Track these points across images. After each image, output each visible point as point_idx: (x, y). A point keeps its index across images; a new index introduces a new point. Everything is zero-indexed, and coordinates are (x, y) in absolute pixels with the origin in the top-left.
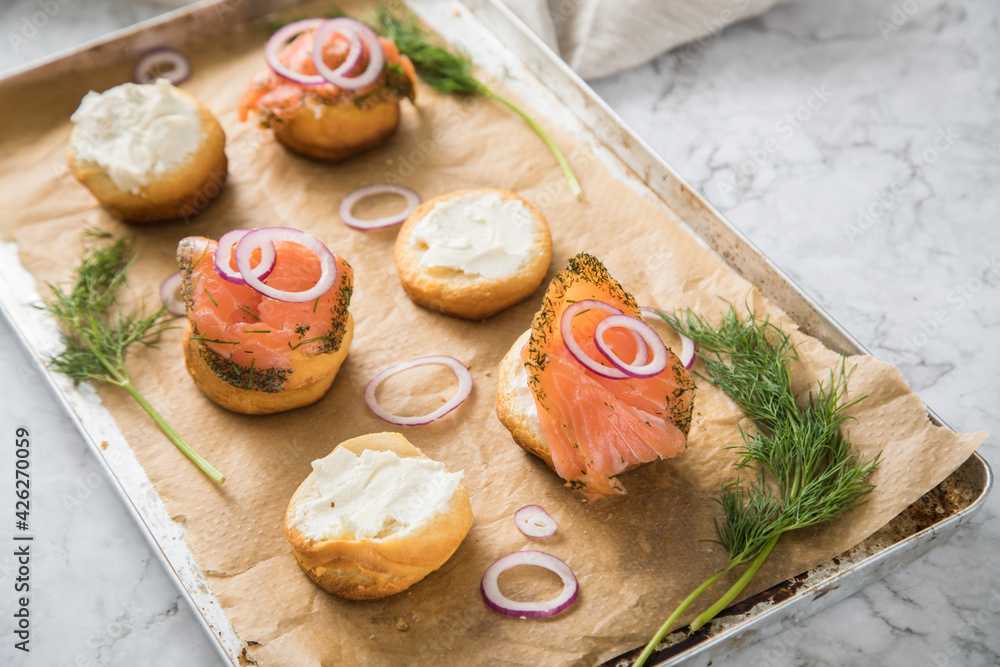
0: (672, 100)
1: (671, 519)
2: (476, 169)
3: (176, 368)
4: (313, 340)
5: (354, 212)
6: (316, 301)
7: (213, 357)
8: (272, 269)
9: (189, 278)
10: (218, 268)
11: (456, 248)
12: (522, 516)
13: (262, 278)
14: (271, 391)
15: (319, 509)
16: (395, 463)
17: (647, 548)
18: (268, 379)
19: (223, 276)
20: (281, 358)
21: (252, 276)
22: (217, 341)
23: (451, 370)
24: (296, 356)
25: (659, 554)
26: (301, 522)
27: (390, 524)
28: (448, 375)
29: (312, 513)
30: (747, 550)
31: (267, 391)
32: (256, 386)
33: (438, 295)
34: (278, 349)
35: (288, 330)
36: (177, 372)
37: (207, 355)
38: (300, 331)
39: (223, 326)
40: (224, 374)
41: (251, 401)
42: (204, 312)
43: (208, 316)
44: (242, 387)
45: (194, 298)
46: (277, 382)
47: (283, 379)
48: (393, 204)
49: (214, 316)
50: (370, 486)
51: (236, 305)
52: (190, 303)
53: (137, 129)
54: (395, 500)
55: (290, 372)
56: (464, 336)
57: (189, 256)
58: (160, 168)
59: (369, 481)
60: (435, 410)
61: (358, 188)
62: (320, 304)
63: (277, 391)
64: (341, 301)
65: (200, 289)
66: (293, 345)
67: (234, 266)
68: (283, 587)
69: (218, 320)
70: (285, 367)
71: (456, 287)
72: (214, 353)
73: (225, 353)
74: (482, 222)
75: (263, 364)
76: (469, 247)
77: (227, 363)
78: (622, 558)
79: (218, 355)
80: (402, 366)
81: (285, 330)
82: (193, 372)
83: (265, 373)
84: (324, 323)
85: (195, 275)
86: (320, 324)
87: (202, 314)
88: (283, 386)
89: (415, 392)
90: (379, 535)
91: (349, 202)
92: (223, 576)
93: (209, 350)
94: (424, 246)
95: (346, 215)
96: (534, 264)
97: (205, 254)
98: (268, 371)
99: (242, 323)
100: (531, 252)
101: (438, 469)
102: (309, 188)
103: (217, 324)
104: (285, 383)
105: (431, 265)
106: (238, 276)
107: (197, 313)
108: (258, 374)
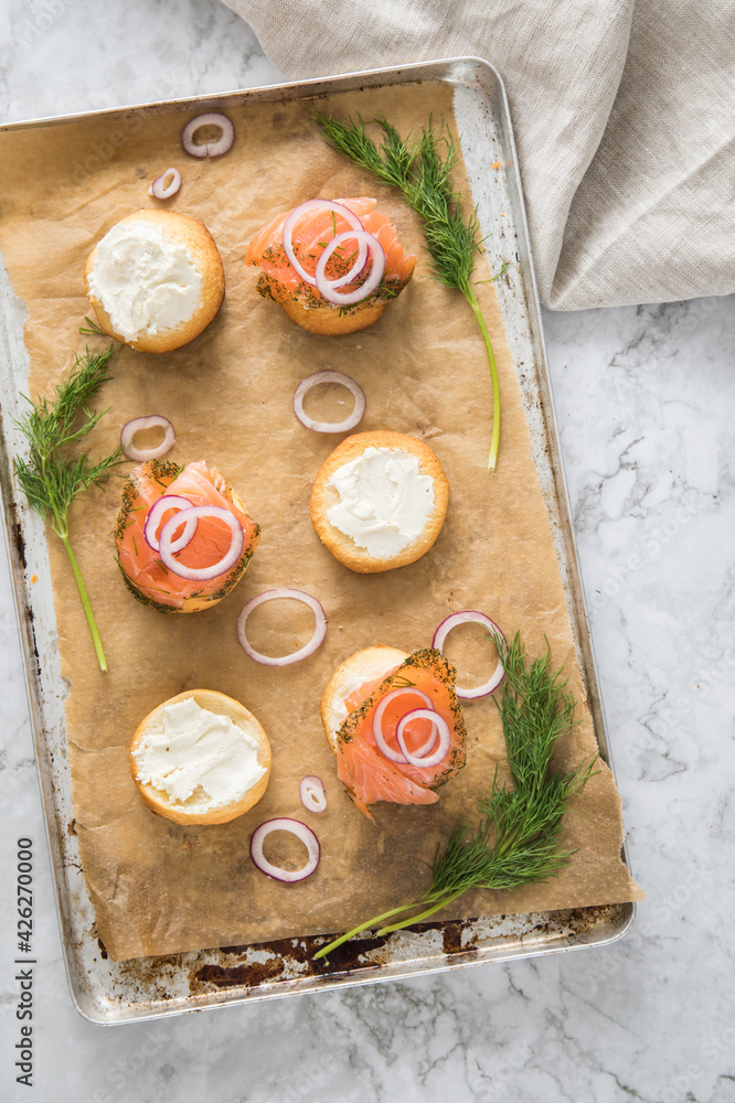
1: (410, 830)
4: (204, 596)
5: (307, 400)
9: (126, 515)
11: (359, 517)
12: (307, 783)
15: (157, 749)
16: (225, 729)
17: (381, 848)
18: (162, 607)
21: (167, 549)
23: (313, 616)
24: (188, 601)
25: (387, 858)
26: (140, 756)
27: (198, 794)
28: (309, 620)
29: (150, 750)
30: (446, 890)
31: (162, 612)
34: (175, 599)
35: (185, 593)
39: (137, 571)
43: (128, 558)
44: (144, 603)
45: (124, 533)
46: (169, 610)
47: (173, 610)
50: (201, 743)
51: (152, 557)
53: (145, 285)
54: (211, 769)
55: (180, 609)
57: (131, 498)
58: (152, 331)
59: (200, 739)
60: (289, 654)
63: (167, 614)
64: (241, 565)
65: (130, 531)
66: (187, 598)
67: (159, 535)
68: (118, 778)
70: (177, 606)
74: (395, 484)
75: (160, 601)
76: (371, 518)
78: (360, 851)
81: (182, 593)
84: (218, 585)
85: (131, 516)
87: (126, 550)
89: (280, 628)
90: (189, 801)
91: (307, 385)
92: (79, 752)
94: (337, 496)
95: (299, 402)
96: (416, 550)
98: (163, 604)
99: (151, 577)
100: (419, 537)
101: (254, 749)
103: (134, 567)
105: (335, 523)
107: (122, 546)
108: (156, 603)
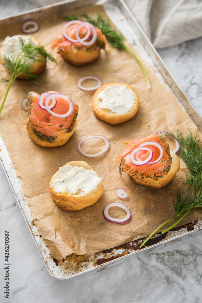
0: (183, 58)
1: (161, 198)
2: (121, 74)
3: (23, 128)
4: (64, 129)
5: (82, 84)
6: (66, 118)
7: (35, 130)
8: (55, 106)
9: (30, 105)
10: (39, 104)
11: (111, 103)
12: (118, 191)
13: (51, 109)
14: (50, 142)
15: (60, 182)
16: (83, 171)
17: (153, 206)
18: (49, 139)
19: (40, 107)
20: (54, 134)
21: (48, 108)
22: (36, 126)
23: (103, 141)
24: (59, 133)
25: (156, 209)
26: (54, 186)
27: (79, 191)
28: (102, 142)
29: (57, 183)
30: (181, 212)
31: (49, 142)
32: (46, 140)
33: (103, 117)
34: (54, 131)
35: (57, 126)
36: (24, 129)
37: (33, 129)
38: (61, 126)
39: (38, 122)
40: (37, 135)
41: (44, 143)
42: (33, 116)
43: (34, 118)
44: (42, 140)
45: (31, 111)
46: (52, 140)
47: (54, 139)
48: (94, 83)
49: (36, 118)
50: (75, 177)
51: (43, 116)
52: (30, 113)
54: (82, 183)
55: (56, 137)
56: (109, 130)
57: (31, 98)
59: (75, 176)
60: (97, 153)
61: (84, 76)
62: (68, 118)
63: (52, 142)
64: (74, 117)
65: (33, 109)
66: (58, 130)
67: (44, 104)
68: (46, 203)
69: (37, 120)
70: (55, 136)
71: (109, 115)
72: (35, 129)
73: (38, 130)
74: (119, 95)
75: (49, 134)
76: (114, 103)
77: (39, 133)
78: (145, 208)
79: (36, 130)
80: (89, 137)
81: (56, 125)
82: (28, 131)
83: (49, 137)
84: (68, 124)
85: (32, 104)
86: (67, 124)
87: (33, 117)
88: (54, 141)
89: (92, 146)
90: (76, 194)
91: (81, 80)
92: (29, 197)
93: (33, 128)
94: (101, 100)
95: (79, 85)
96: (133, 111)
97: (36, 99)
98: (50, 136)
99: (44, 122)
100: (133, 107)
101: (95, 175)
102: (69, 74)
103: (37, 121)
104: (55, 140)
105: (102, 107)
106: (44, 108)
107: (31, 116)
108: (47, 137)
